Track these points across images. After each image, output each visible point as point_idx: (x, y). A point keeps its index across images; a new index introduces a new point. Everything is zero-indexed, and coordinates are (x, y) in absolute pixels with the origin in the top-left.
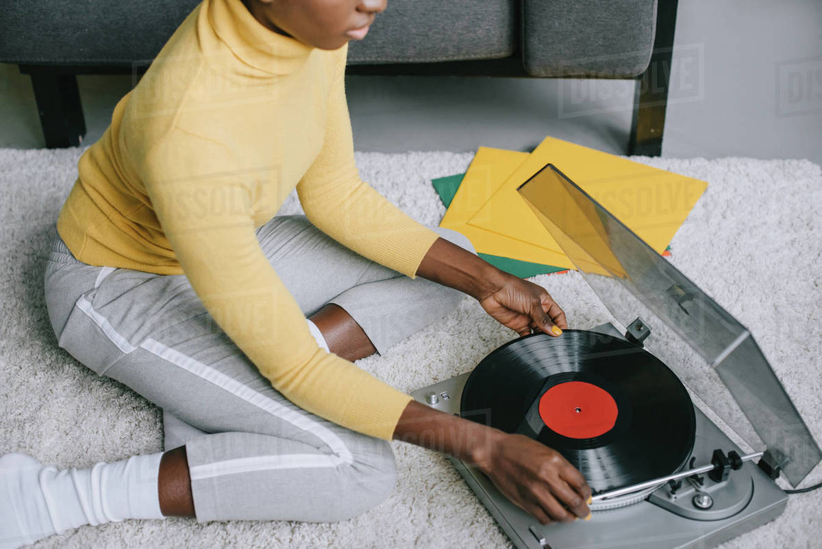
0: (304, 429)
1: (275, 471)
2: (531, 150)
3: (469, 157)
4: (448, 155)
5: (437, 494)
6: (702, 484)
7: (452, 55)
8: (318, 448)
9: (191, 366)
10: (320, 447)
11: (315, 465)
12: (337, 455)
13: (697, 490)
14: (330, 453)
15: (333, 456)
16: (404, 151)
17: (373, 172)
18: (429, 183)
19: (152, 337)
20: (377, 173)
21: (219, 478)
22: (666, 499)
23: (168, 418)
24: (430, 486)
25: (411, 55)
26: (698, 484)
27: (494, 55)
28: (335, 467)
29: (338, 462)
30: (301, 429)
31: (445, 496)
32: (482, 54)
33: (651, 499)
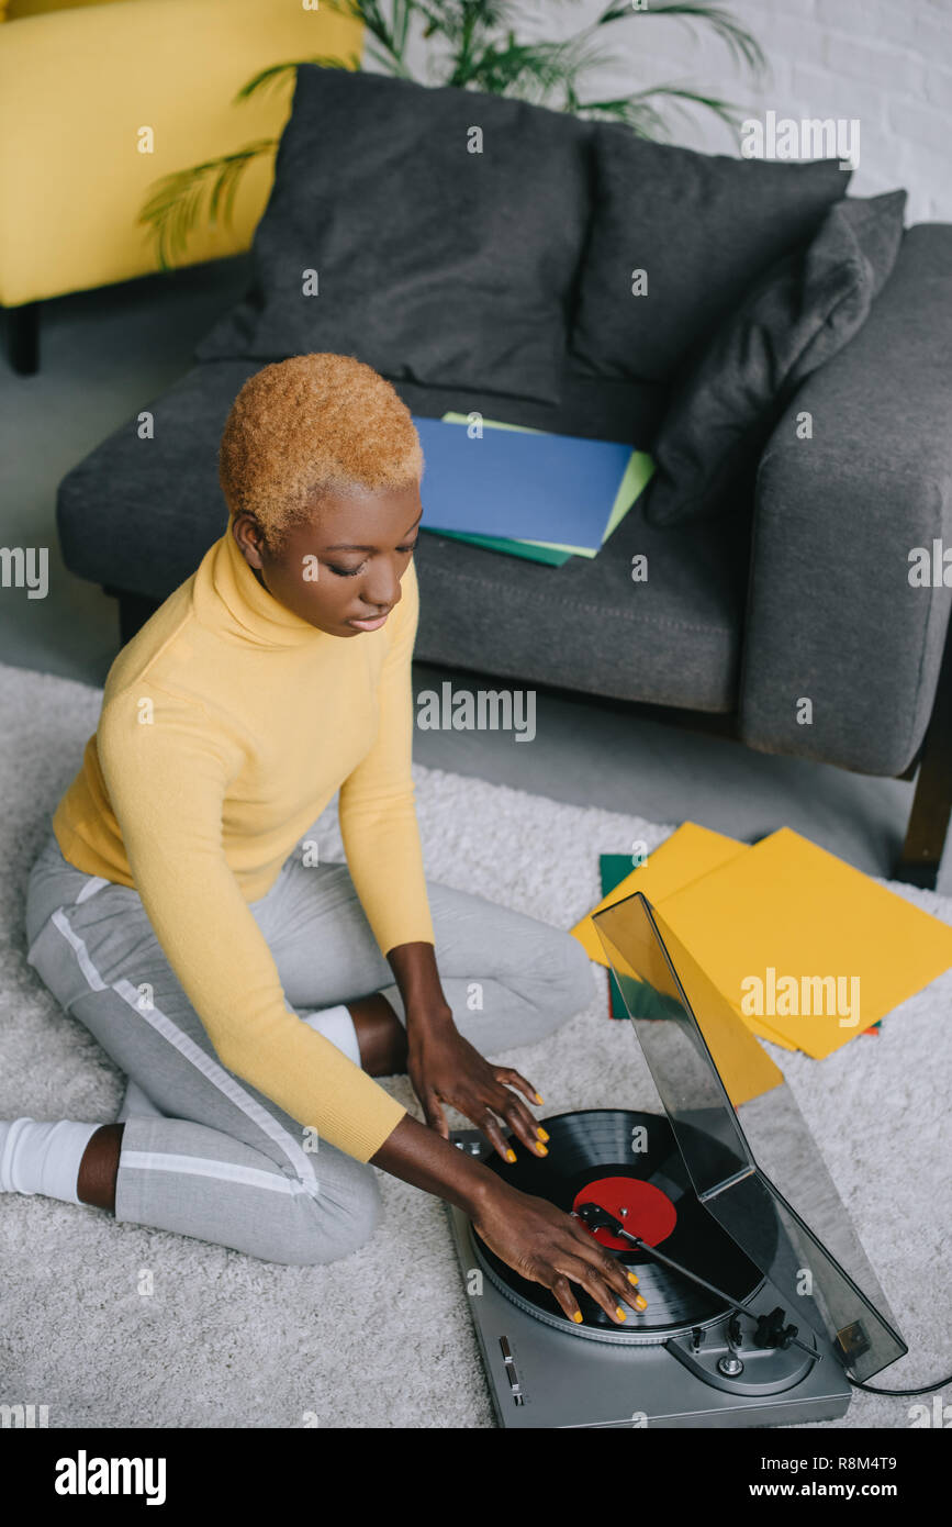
0: (273, 1137)
1: (219, 1182)
2: (755, 840)
3: (666, 832)
4: (639, 822)
5: (421, 1270)
6: (739, 1345)
7: (646, 695)
8: (281, 1167)
9: (163, 1026)
10: (283, 1166)
11: (270, 1187)
12: (301, 1181)
13: (730, 1350)
14: (292, 1176)
15: (295, 1181)
16: (583, 804)
17: (528, 825)
18: (595, 858)
19: (129, 979)
20: (535, 827)
21: (153, 1172)
22: (687, 1352)
23: (132, 1088)
24: (416, 1257)
25: (594, 685)
26: (735, 1343)
27: (705, 708)
28: (293, 1194)
29: (299, 1189)
30: (268, 1137)
31: (428, 1273)
32: (687, 701)
33: (668, 1346)
